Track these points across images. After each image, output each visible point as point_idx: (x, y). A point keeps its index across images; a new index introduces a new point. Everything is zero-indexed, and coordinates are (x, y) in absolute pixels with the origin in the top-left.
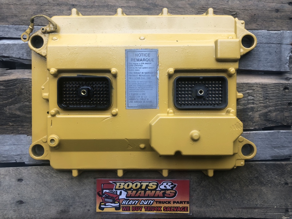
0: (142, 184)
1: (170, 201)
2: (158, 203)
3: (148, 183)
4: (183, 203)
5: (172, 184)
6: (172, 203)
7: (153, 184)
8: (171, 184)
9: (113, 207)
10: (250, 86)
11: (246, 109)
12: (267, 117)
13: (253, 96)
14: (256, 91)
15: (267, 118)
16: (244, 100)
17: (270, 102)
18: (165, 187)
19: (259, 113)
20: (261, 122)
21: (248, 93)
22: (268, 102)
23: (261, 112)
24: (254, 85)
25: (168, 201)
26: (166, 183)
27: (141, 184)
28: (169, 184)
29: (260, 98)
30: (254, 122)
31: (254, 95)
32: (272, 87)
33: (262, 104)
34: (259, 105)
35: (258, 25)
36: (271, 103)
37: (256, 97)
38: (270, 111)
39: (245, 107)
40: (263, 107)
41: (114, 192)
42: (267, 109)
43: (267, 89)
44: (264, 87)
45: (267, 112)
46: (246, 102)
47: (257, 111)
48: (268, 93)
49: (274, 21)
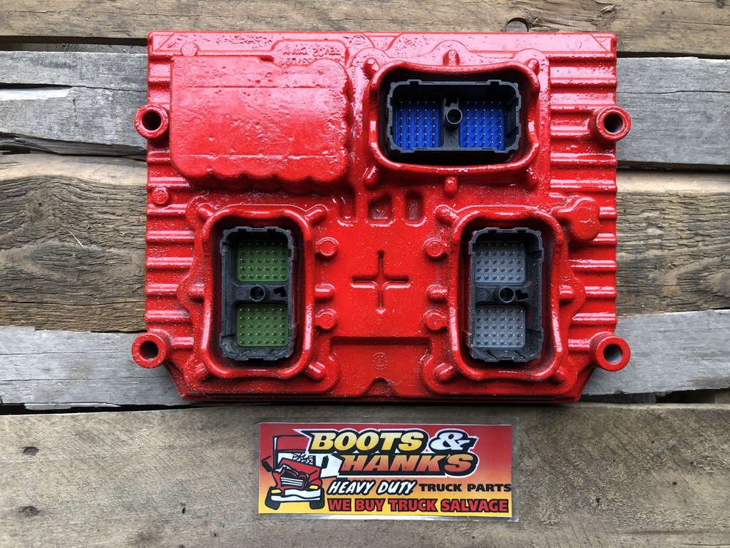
0: (383, 436)
1: (460, 485)
2: (426, 488)
3: (398, 435)
4: (496, 488)
5: (465, 437)
6: (465, 488)
7: (413, 438)
8: (461, 436)
9: (305, 499)
10: (652, 202)
11: (641, 261)
12: (699, 285)
13: (661, 228)
14: (668, 214)
15: (700, 287)
16: (637, 238)
17: (707, 243)
18: (446, 444)
19: (675, 272)
20: (681, 297)
21: (647, 219)
22: (700, 244)
23: (683, 270)
24: (662, 198)
25: (455, 485)
26: (449, 434)
27: (379, 436)
28: (458, 436)
29: (679, 233)
30: (665, 297)
31: (664, 225)
32: (712, 204)
33: (686, 249)
34: (678, 250)
35: (672, 38)
36: (710, 247)
37: (670, 229)
38: (706, 269)
39: (640, 257)
40: (688, 257)
41: (307, 458)
42: (697, 263)
43: (697, 209)
44: (691, 204)
45: (699, 271)
46: (642, 242)
47: (672, 267)
48: (701, 219)
49: (715, 31)
